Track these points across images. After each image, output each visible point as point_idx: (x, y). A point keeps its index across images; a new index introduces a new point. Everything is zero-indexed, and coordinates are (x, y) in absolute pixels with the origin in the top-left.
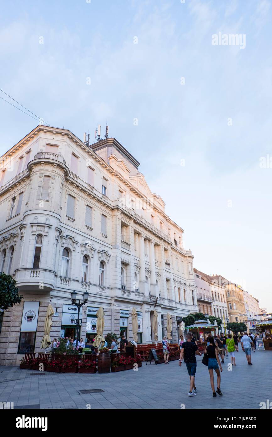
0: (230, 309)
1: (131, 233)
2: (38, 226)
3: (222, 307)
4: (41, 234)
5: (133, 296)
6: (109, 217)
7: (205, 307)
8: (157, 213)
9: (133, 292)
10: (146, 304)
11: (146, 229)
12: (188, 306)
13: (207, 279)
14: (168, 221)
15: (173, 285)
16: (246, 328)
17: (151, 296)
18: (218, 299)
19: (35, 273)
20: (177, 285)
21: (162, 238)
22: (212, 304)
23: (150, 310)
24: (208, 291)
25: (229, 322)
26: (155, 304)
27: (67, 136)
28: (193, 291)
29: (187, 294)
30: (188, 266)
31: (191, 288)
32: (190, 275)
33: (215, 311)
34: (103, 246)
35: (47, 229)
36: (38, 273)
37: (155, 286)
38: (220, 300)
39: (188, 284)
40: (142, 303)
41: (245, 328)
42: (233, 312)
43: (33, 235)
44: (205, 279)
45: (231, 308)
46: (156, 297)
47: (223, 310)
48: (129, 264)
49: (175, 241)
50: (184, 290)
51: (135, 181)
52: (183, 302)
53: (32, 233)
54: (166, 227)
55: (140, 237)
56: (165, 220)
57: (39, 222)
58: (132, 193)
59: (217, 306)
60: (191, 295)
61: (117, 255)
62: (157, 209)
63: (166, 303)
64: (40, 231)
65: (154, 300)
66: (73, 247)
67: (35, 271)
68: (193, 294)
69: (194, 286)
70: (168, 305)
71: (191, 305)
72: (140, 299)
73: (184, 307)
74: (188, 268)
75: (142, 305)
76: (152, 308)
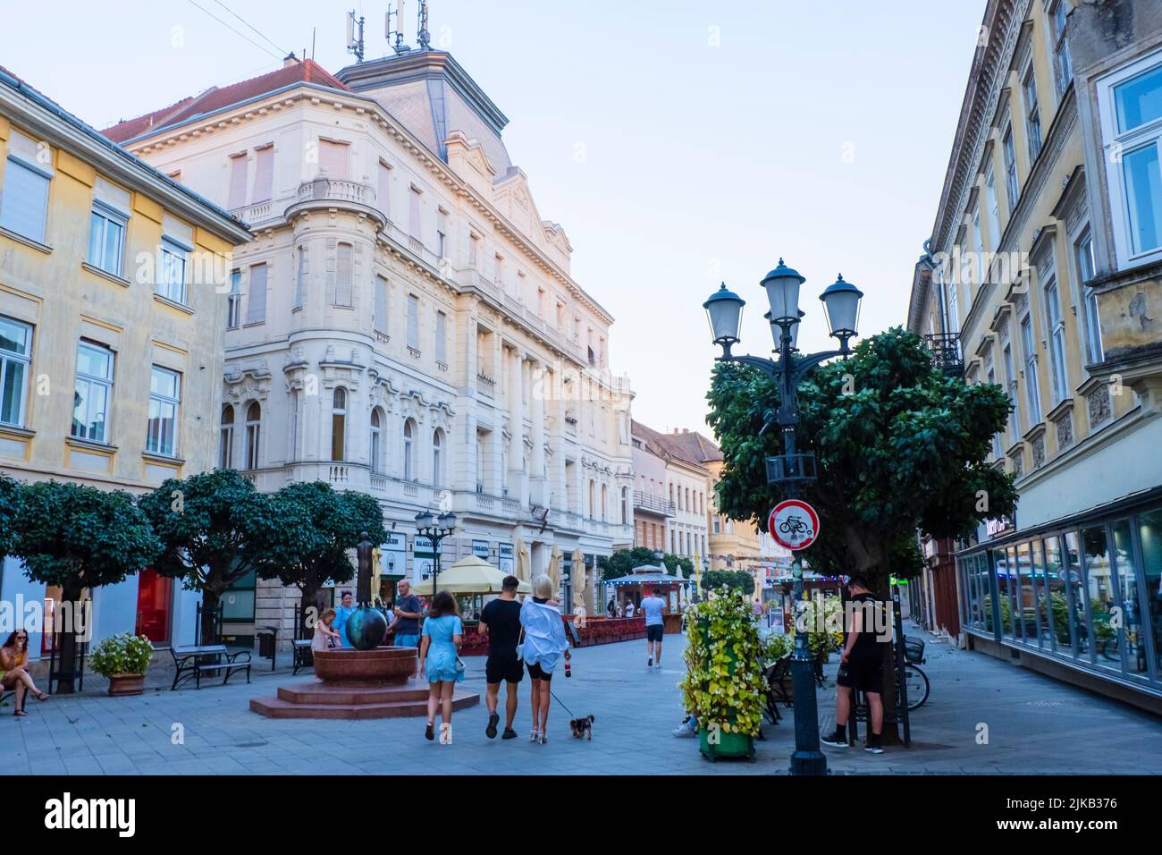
0: (714, 532)
1: (496, 351)
2: (337, 368)
3: (692, 528)
4: (344, 387)
5: (497, 509)
6: (451, 316)
7: (649, 529)
8: (552, 282)
9: (498, 499)
10: (525, 526)
11: (527, 333)
12: (610, 528)
13: (660, 449)
14: (576, 298)
15: (579, 476)
16: (753, 585)
17: (534, 508)
18: (684, 507)
19: (339, 471)
20: (589, 474)
21: (562, 354)
22: (668, 519)
23: (531, 540)
24: (661, 483)
25: (709, 570)
26: (543, 526)
27: (368, 115)
28: (624, 489)
29: (609, 495)
30: (618, 420)
31: (621, 480)
32: (621, 446)
33: (672, 539)
34: (441, 392)
35: (355, 376)
36: (344, 471)
37: (541, 481)
38: (691, 508)
39: (613, 469)
40: (514, 523)
41: (750, 586)
42: (721, 541)
43: (327, 388)
44: (655, 448)
45: (717, 530)
46: (543, 508)
47: (696, 535)
48: (490, 431)
49: (591, 353)
50: (604, 485)
51: (506, 195)
52: (598, 517)
53: (324, 384)
54: (571, 316)
55: (513, 358)
56: (569, 295)
57: (338, 359)
58: (499, 238)
59: (681, 524)
60: (620, 499)
61: (468, 410)
62: (552, 270)
63: (563, 522)
64: (339, 379)
65: (539, 515)
66: (387, 403)
67: (339, 467)
68: (624, 495)
69: (629, 474)
70: (567, 526)
71: (617, 525)
72: (511, 514)
73: (599, 530)
74: (618, 426)
75: (513, 527)
76: (535, 536)
